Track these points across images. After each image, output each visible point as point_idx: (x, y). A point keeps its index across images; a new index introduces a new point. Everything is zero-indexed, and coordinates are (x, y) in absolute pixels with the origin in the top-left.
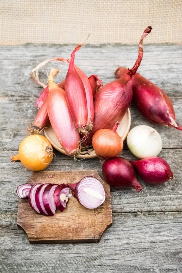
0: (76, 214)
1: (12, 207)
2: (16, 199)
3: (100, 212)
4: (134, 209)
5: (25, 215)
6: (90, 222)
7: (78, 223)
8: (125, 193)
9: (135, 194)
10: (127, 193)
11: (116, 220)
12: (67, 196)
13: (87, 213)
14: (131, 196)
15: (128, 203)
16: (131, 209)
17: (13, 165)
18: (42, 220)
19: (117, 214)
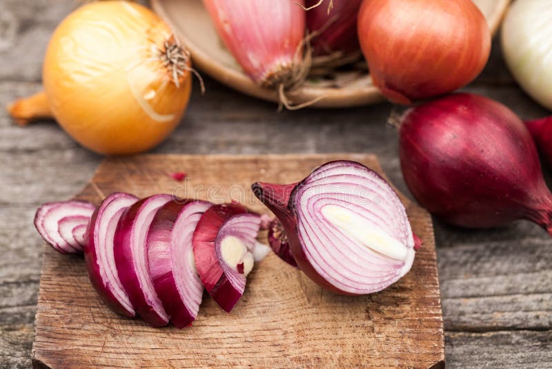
0: (289, 323)
1: (11, 304)
2: (27, 271)
3: (390, 319)
4: (537, 317)
5: (71, 322)
6: (350, 354)
7: (299, 360)
8: (493, 252)
9: (539, 258)
10: (505, 252)
11: (456, 358)
12: (248, 250)
13: (334, 320)
14: (522, 266)
15: (510, 292)
16: (520, 314)
17: (14, 138)
18: (140, 346)
19: (461, 334)
